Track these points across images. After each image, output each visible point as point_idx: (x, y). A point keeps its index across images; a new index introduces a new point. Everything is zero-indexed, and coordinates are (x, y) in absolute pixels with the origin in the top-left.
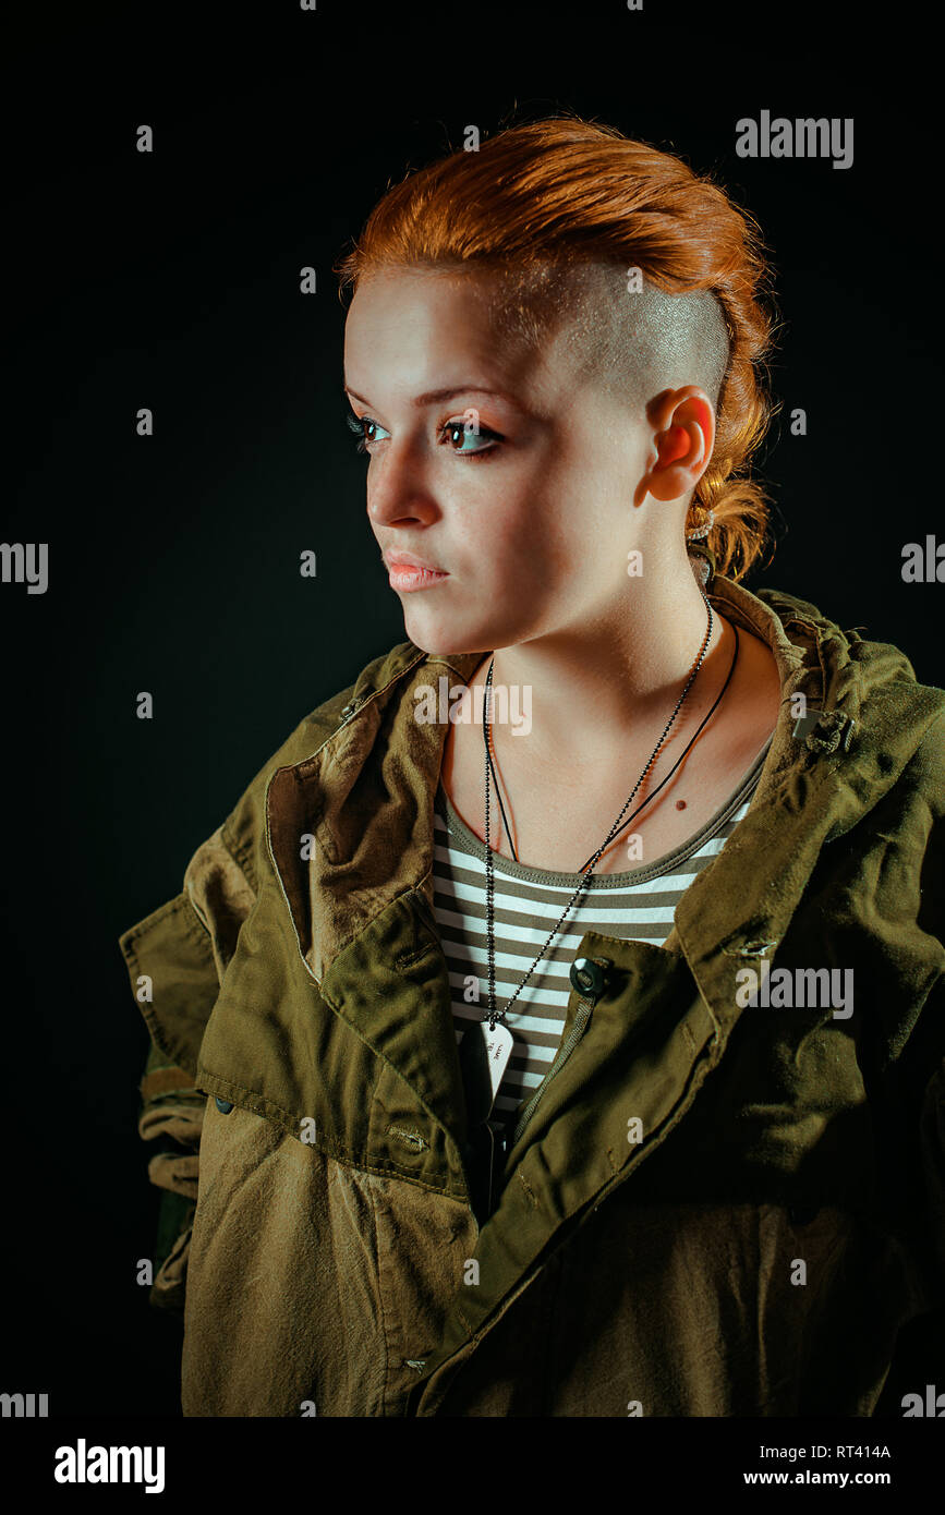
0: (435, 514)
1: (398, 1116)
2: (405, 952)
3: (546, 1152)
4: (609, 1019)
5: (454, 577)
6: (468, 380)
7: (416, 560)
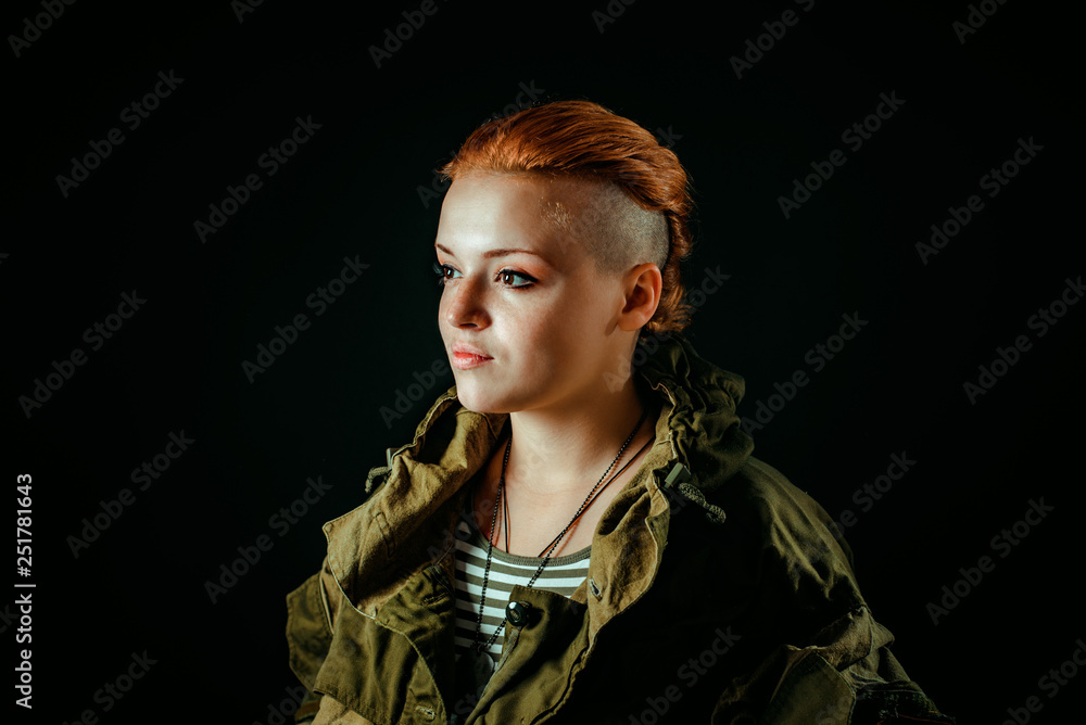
0: (488, 322)
1: (422, 698)
2: (428, 596)
3: (486, 719)
4: (529, 639)
5: (497, 361)
6: (517, 246)
7: (473, 349)
